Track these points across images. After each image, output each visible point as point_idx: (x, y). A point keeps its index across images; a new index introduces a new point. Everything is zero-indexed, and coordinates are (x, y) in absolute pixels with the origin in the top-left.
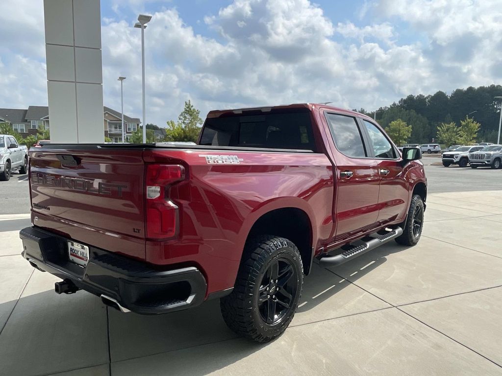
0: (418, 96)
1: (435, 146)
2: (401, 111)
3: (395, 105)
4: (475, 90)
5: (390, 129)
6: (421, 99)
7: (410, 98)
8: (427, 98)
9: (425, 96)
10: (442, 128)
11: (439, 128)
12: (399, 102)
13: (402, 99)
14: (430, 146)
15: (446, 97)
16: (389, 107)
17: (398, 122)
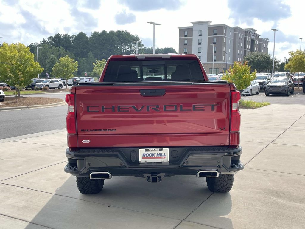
0: (64, 35)
1: (90, 79)
2: (51, 48)
3: (45, 41)
4: (107, 33)
5: (60, 64)
6: (66, 38)
7: (58, 36)
8: (72, 37)
9: (70, 36)
10: (97, 64)
11: (94, 64)
12: (49, 39)
13: (50, 37)
14: (87, 79)
15: (87, 38)
16: (40, 43)
17: (67, 58)
